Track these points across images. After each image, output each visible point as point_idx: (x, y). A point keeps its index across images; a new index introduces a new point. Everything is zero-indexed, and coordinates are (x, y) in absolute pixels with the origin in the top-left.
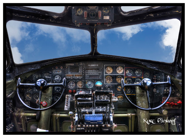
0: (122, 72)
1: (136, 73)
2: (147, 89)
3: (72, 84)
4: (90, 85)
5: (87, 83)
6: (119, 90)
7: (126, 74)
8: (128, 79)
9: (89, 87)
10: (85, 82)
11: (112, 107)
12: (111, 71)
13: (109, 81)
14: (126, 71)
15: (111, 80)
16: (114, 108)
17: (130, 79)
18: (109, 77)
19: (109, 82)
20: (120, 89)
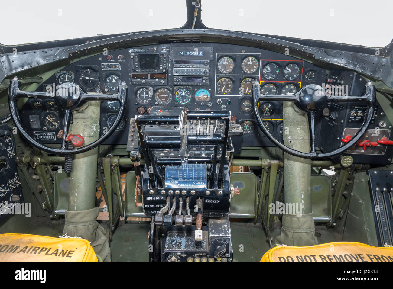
0: (255, 70)
1: (286, 72)
2: (311, 110)
3: (144, 95)
4: (183, 97)
5: (178, 94)
6: (246, 109)
7: (263, 74)
8: (266, 86)
9: (183, 102)
10: (173, 90)
11: (229, 148)
12: (231, 67)
13: (224, 90)
14: (264, 67)
15: (230, 88)
16: (233, 150)
17: (271, 87)
18: (225, 81)
19: (226, 91)
20: (248, 107)
